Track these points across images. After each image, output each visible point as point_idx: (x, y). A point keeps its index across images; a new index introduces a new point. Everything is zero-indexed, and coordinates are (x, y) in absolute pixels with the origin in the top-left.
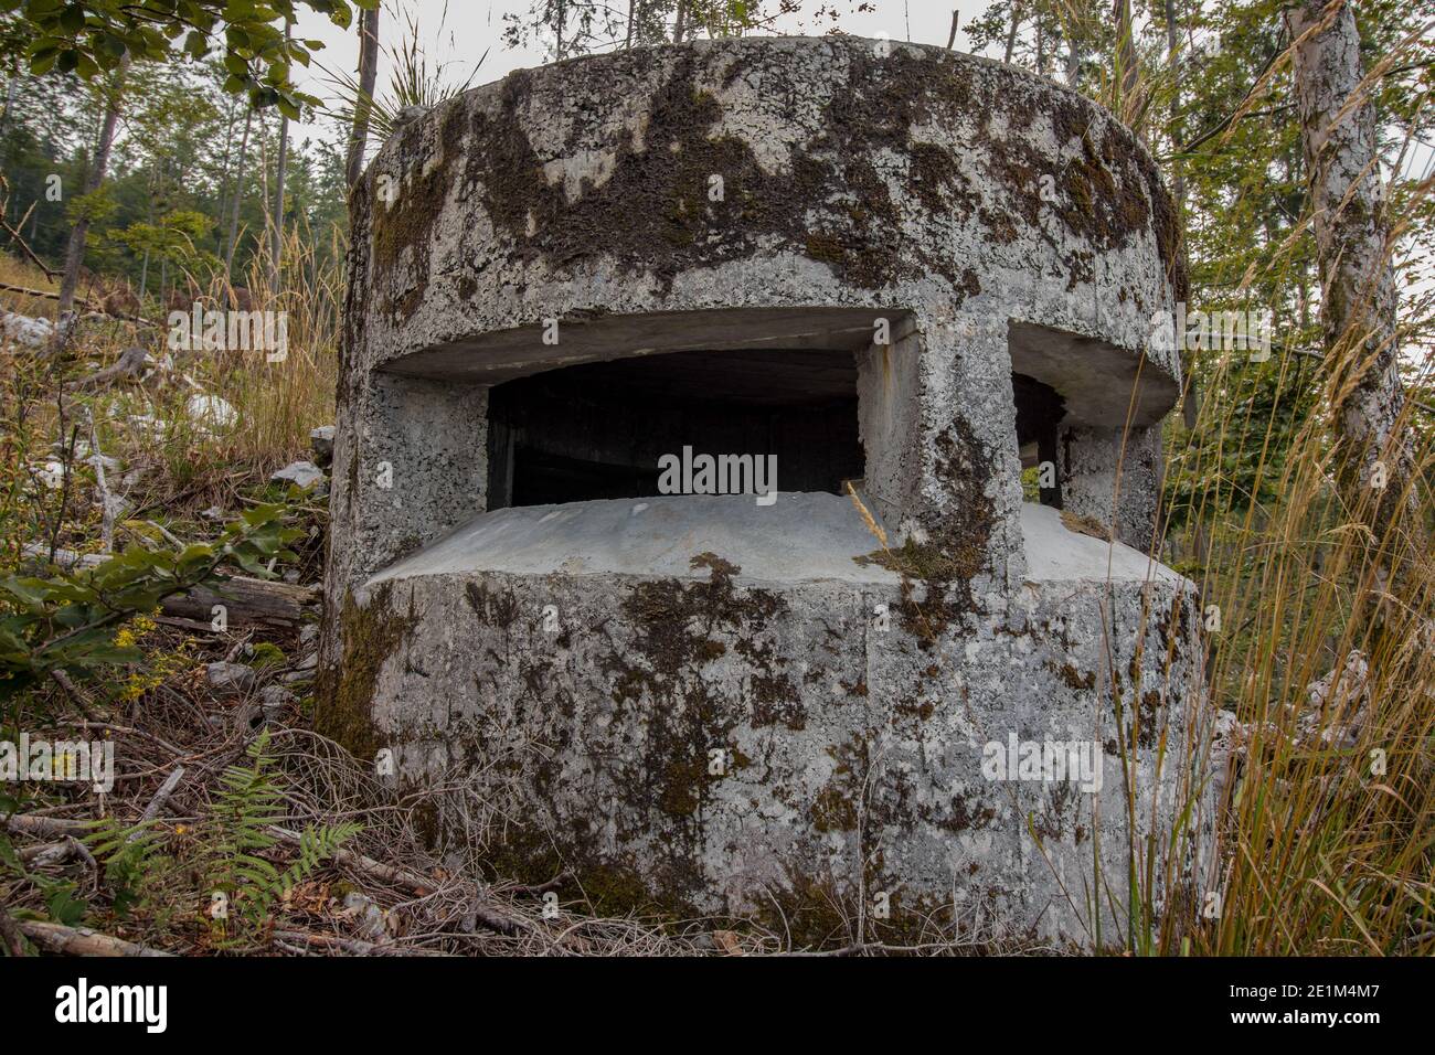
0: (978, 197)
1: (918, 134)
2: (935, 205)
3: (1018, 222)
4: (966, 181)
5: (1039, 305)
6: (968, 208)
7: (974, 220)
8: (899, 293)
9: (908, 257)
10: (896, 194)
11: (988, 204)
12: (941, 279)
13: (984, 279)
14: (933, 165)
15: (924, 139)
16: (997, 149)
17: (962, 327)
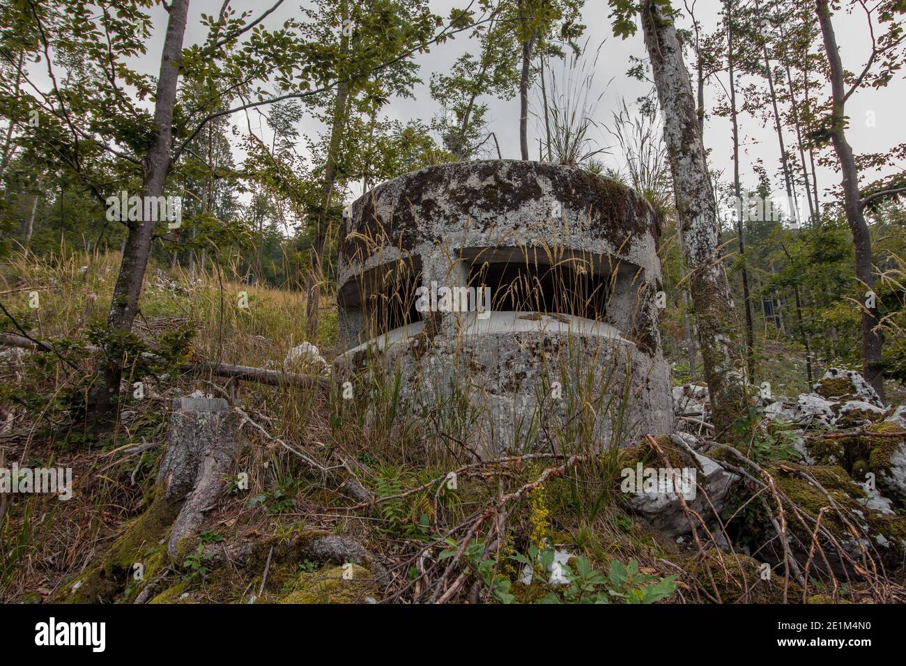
0: (444, 211)
1: (424, 197)
2: (428, 218)
3: (459, 215)
4: (440, 207)
5: (467, 241)
6: (439, 216)
7: (442, 219)
8: (416, 250)
9: (419, 238)
10: (417, 219)
11: (447, 213)
12: (429, 242)
13: (444, 238)
14: (430, 204)
15: (427, 198)
16: (453, 193)
17: (435, 256)
